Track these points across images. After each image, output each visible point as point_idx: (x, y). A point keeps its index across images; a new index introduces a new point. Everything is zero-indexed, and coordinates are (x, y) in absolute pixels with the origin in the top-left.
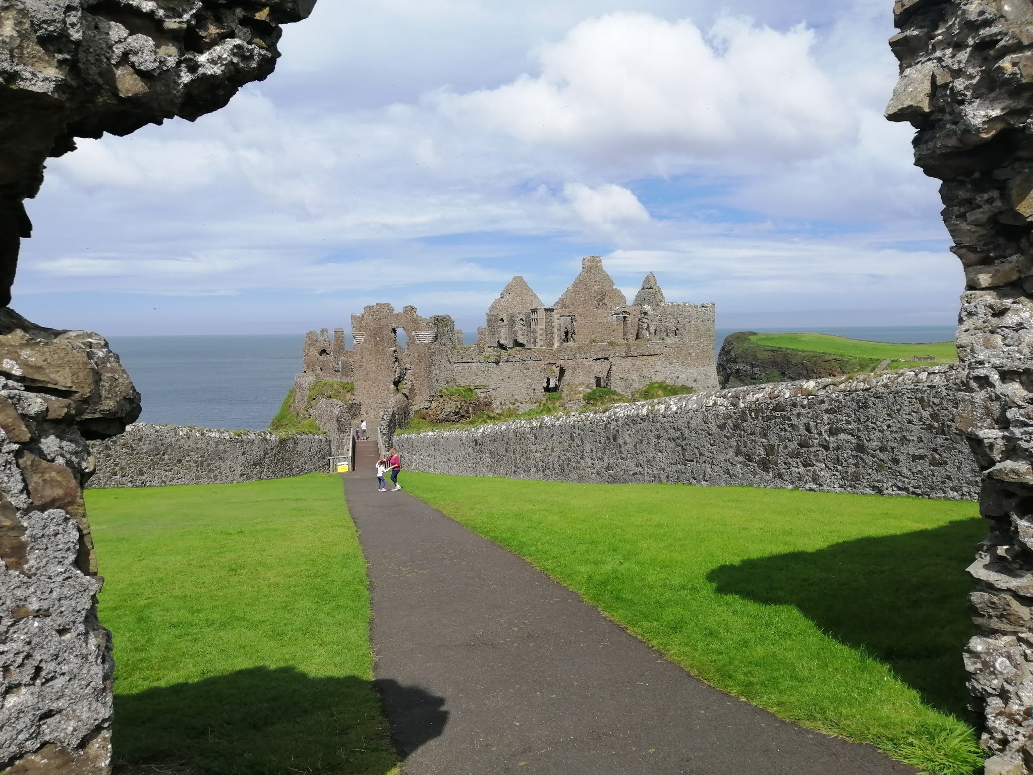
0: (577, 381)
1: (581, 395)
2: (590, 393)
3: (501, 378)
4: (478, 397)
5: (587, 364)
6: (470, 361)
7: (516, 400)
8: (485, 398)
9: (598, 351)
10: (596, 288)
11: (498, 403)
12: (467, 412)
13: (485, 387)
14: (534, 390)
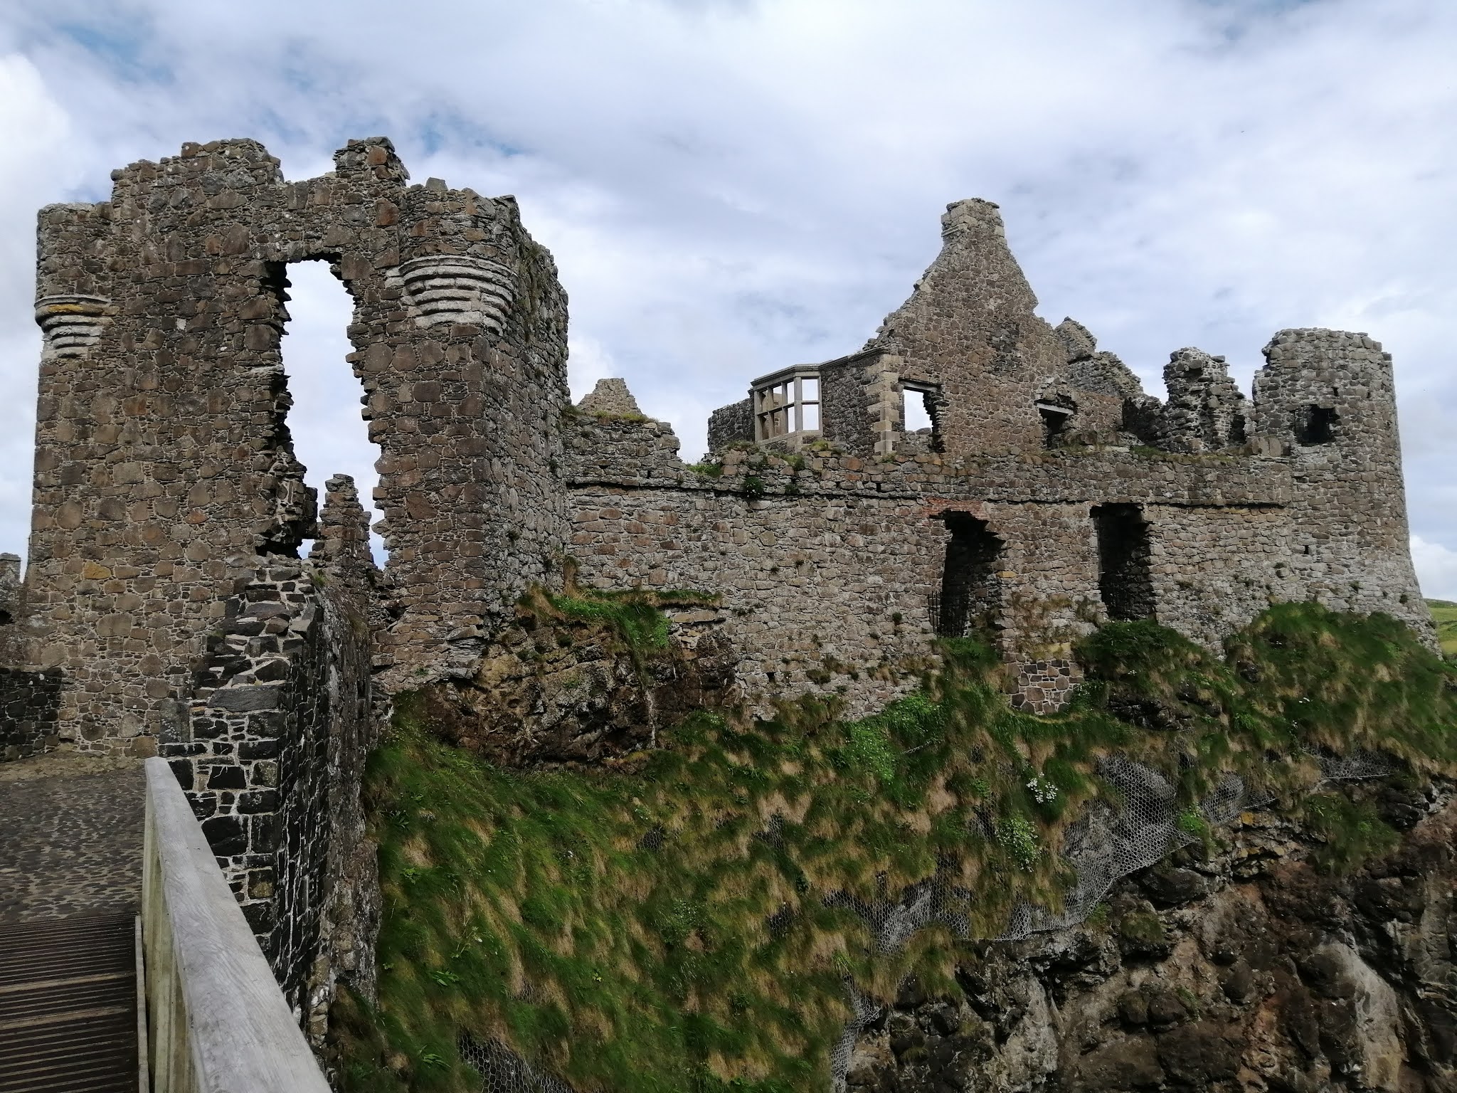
0: (1047, 587)
1: (1066, 647)
2: (1093, 638)
3: (769, 564)
4: (676, 646)
5: (1073, 523)
6: (638, 479)
7: (831, 664)
8: (703, 650)
9: (1106, 475)
10: (992, 305)
11: (760, 675)
12: (638, 712)
13: (704, 600)
14: (897, 619)
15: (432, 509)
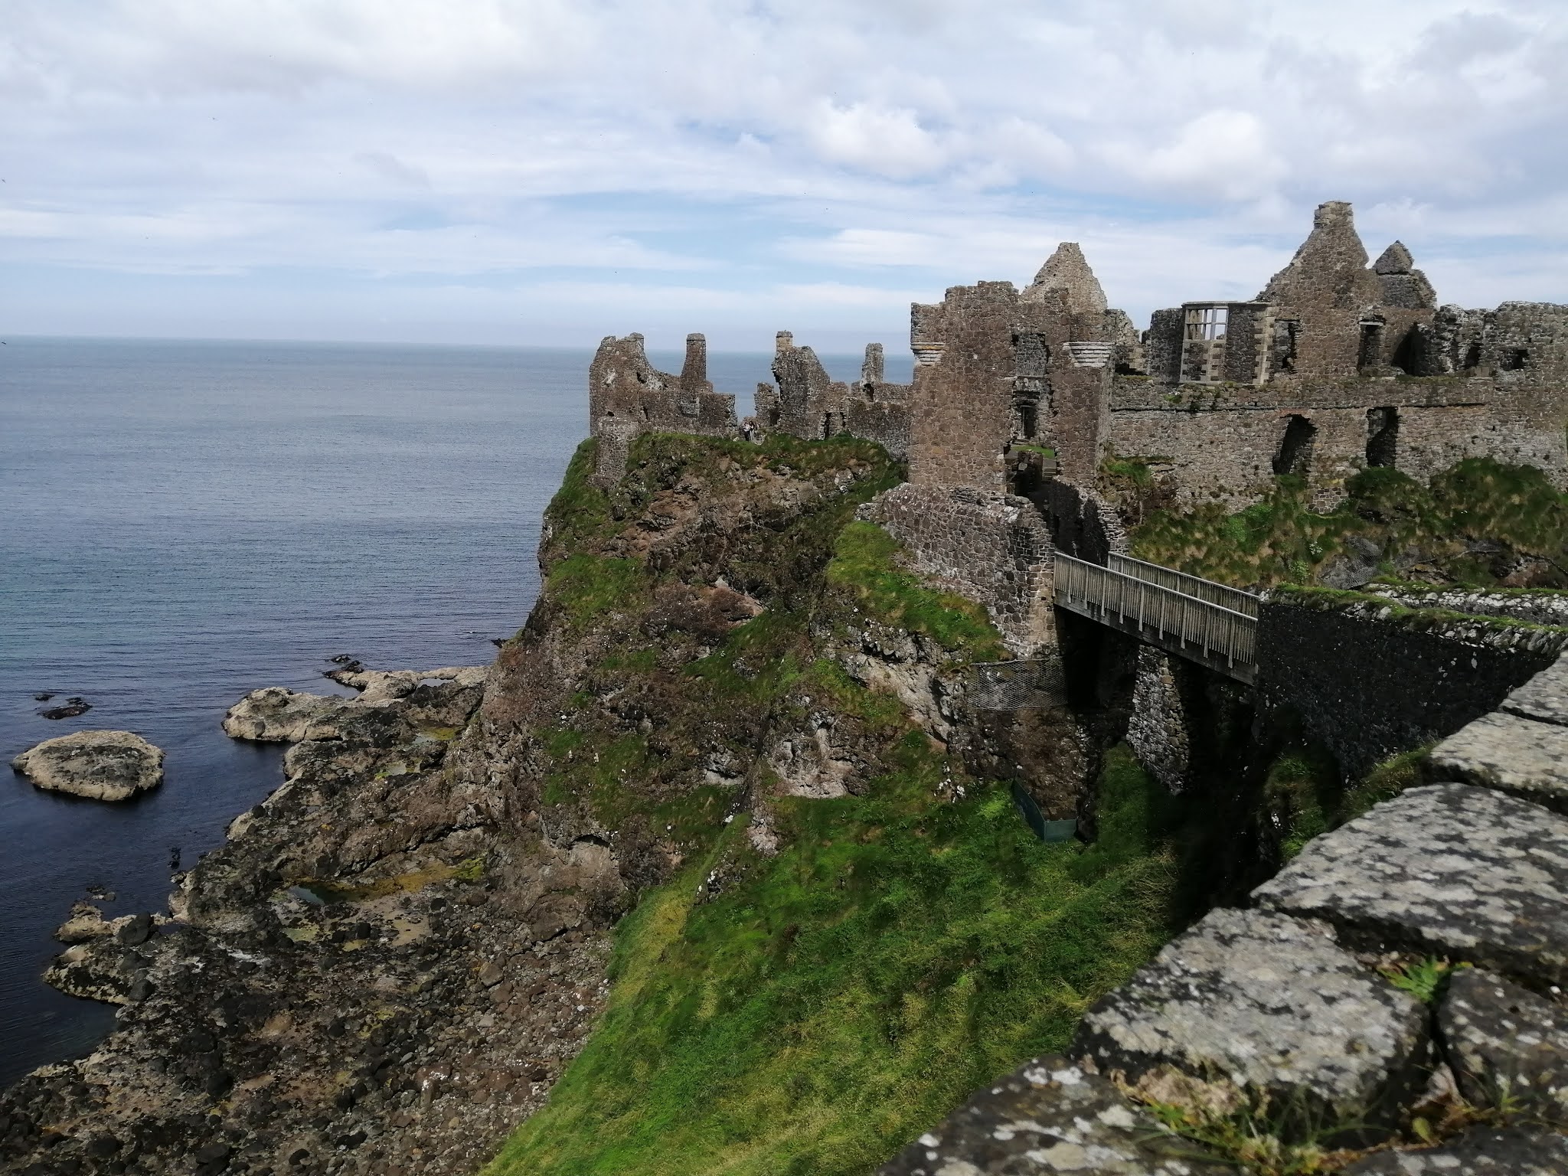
0: (1336, 451)
1: (1342, 481)
2: (1357, 477)
3: (1198, 443)
4: (1152, 481)
5: (1357, 418)
6: (1142, 406)
7: (1222, 489)
8: (1163, 482)
9: (1380, 393)
10: (1338, 267)
11: (1188, 493)
12: (1136, 511)
13: (1168, 460)
14: (1256, 467)
15: (1075, 438)
